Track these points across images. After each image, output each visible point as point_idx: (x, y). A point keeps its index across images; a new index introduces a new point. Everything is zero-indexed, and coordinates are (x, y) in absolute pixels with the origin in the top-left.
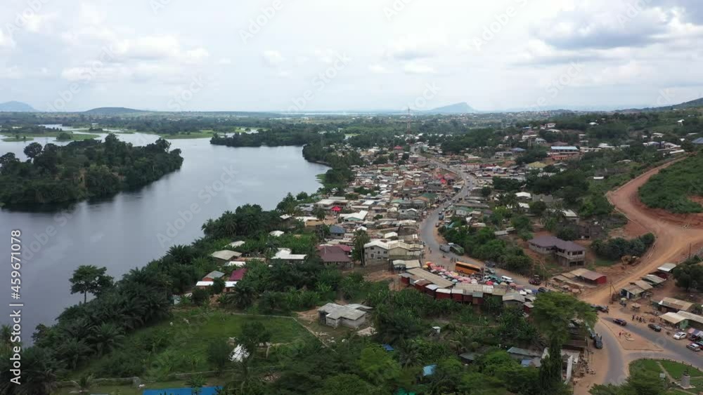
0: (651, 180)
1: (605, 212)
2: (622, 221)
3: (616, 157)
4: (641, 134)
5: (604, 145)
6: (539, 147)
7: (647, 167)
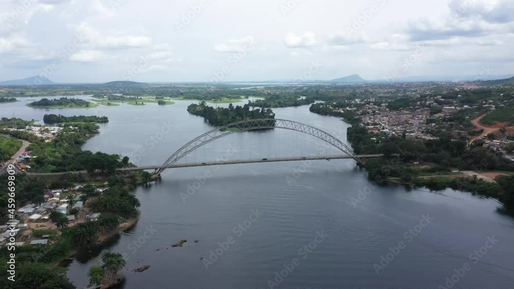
0: (484, 117)
1: (470, 125)
2: (475, 127)
3: (472, 111)
4: (483, 101)
5: (466, 106)
6: (435, 107)
7: (483, 114)
